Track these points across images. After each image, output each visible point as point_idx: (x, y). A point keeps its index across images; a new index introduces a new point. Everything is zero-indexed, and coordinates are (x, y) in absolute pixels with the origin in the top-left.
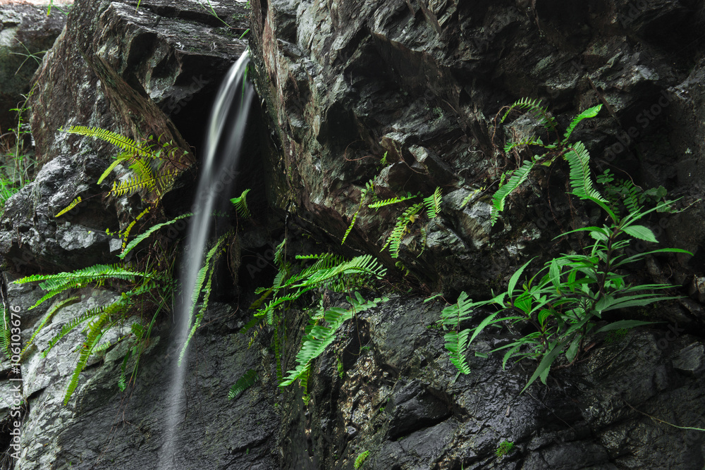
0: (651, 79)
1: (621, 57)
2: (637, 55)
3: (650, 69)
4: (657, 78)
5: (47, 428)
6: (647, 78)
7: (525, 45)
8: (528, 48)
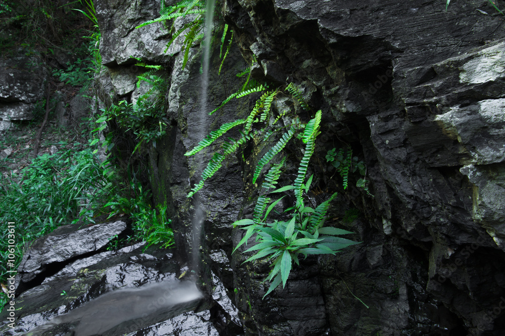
0: (354, 111)
1: (338, 90)
2: (348, 92)
3: (356, 103)
4: (360, 110)
5: (179, 76)
6: (351, 111)
7: (296, 48)
8: (298, 50)
